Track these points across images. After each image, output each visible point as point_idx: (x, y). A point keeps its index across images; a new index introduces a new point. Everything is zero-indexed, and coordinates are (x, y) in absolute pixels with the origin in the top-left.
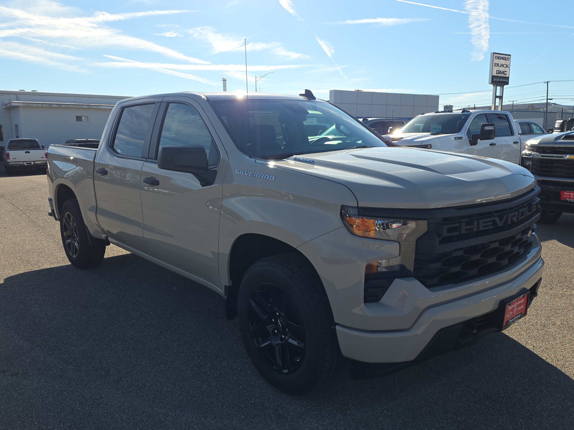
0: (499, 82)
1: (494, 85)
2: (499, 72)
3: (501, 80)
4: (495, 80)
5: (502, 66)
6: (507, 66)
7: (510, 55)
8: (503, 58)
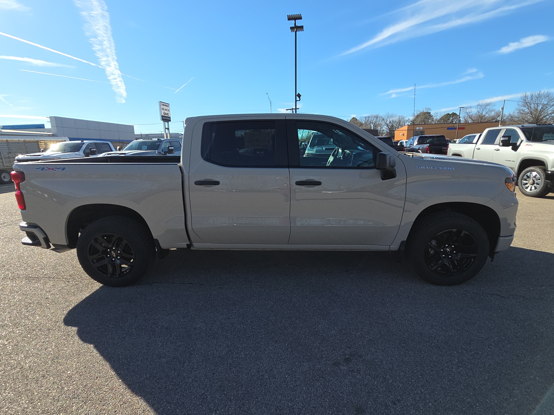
0: (166, 119)
1: (163, 121)
2: (165, 114)
3: (167, 118)
4: (163, 118)
5: (166, 110)
6: (168, 111)
7: (169, 104)
8: (165, 105)
